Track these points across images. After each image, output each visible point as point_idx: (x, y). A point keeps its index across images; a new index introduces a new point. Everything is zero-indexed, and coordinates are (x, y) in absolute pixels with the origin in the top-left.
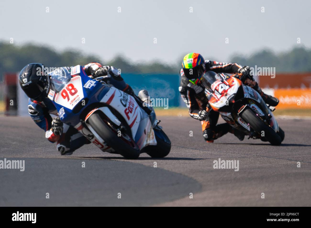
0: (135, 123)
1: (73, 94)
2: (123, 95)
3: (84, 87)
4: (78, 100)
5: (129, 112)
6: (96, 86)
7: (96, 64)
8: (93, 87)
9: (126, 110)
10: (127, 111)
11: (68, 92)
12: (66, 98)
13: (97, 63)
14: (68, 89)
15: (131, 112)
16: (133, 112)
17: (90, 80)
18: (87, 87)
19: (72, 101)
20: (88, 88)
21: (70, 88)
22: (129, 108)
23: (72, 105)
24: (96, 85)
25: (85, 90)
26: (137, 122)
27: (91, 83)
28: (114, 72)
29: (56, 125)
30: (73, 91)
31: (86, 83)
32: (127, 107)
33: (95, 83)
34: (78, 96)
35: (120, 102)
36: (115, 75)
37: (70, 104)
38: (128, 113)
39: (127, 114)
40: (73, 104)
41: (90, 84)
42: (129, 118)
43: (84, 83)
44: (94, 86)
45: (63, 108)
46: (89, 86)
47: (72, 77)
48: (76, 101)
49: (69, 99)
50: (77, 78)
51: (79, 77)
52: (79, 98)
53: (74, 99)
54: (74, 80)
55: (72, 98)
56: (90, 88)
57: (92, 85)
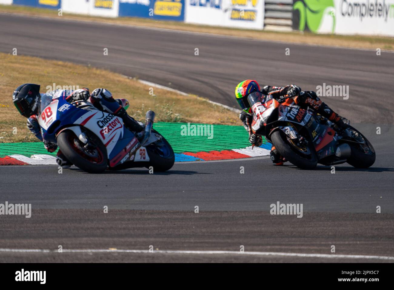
0: (111, 142)
1: (48, 116)
3: (58, 110)
4: (52, 122)
6: (69, 110)
8: (66, 110)
11: (46, 114)
14: (46, 112)
19: (47, 123)
20: (62, 111)
21: (48, 110)
24: (69, 108)
25: (58, 112)
27: (66, 107)
30: (49, 114)
31: (61, 107)
33: (69, 107)
34: (52, 118)
37: (46, 125)
40: (48, 125)
43: (59, 106)
44: (68, 109)
46: (63, 110)
47: (52, 100)
48: (50, 123)
49: (45, 121)
50: (55, 102)
51: (57, 101)
52: (52, 120)
53: (49, 121)
54: (53, 103)
55: (47, 119)
56: (63, 111)
57: (66, 108)
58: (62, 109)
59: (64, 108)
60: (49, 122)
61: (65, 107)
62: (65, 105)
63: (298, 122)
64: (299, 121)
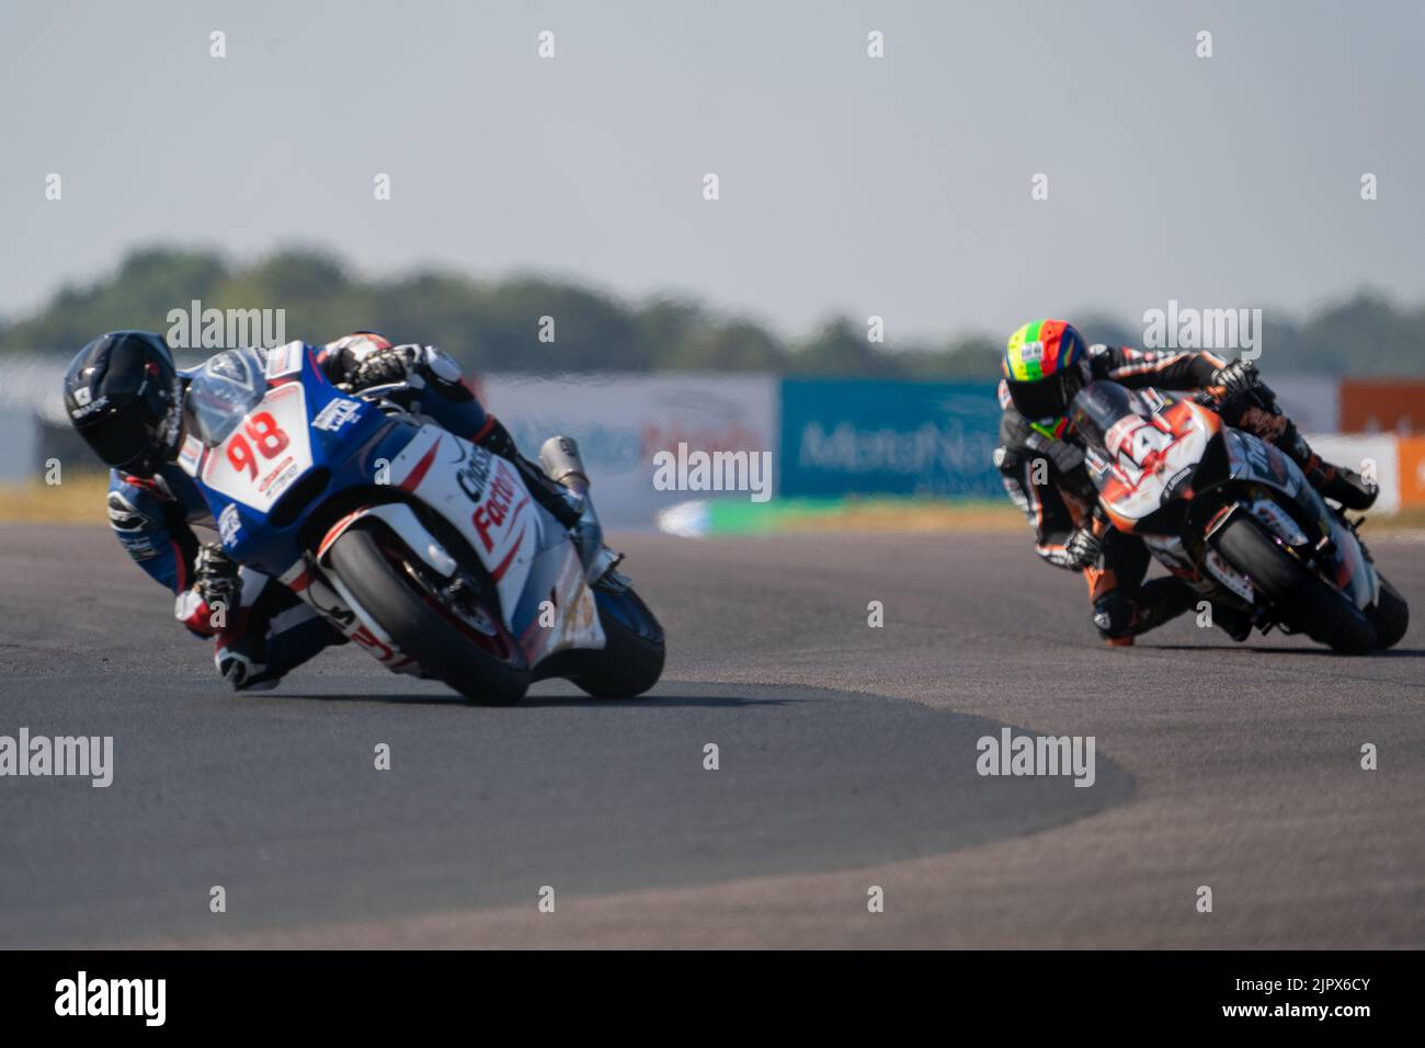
0: (514, 563)
1: (269, 453)
2: (469, 458)
3: (314, 424)
4: (291, 476)
5: (491, 521)
6: (360, 421)
7: (370, 339)
9: (480, 512)
10: (484, 518)
11: (253, 445)
12: (247, 469)
13: (373, 336)
14: (253, 434)
15: (498, 521)
16: (506, 522)
17: (336, 400)
18: (325, 426)
19: (267, 480)
20: (330, 431)
21: (262, 428)
22: (490, 504)
23: (269, 493)
25: (316, 435)
26: (520, 561)
27: (343, 411)
28: (437, 370)
29: (213, 571)
30: (272, 442)
32: (483, 502)
33: (357, 412)
34: (290, 459)
35: (456, 484)
36: (442, 381)
37: (261, 490)
38: (487, 523)
39: (482, 528)
40: (273, 490)
41: (339, 413)
42: (489, 544)
43: (314, 408)
44: (354, 421)
45: (233, 505)
46: (334, 424)
47: (270, 385)
48: (283, 478)
49: (254, 473)
50: (289, 391)
51: (295, 387)
52: (295, 467)
53: (277, 472)
54: (275, 397)
55: (266, 466)
56: (336, 428)
57: (346, 417)
58: (329, 419)
59: (339, 416)
60: (278, 477)
61: (341, 414)
62: (335, 403)
63: (1279, 483)
64: (1281, 479)
